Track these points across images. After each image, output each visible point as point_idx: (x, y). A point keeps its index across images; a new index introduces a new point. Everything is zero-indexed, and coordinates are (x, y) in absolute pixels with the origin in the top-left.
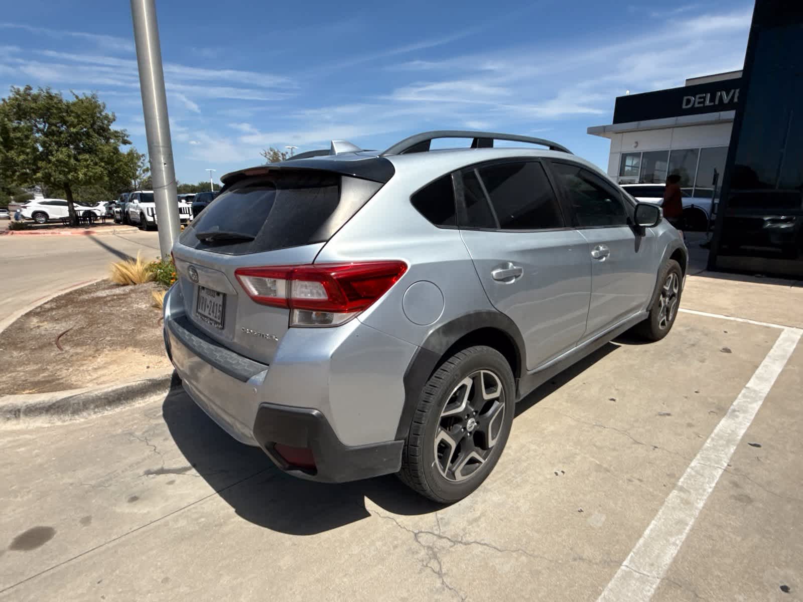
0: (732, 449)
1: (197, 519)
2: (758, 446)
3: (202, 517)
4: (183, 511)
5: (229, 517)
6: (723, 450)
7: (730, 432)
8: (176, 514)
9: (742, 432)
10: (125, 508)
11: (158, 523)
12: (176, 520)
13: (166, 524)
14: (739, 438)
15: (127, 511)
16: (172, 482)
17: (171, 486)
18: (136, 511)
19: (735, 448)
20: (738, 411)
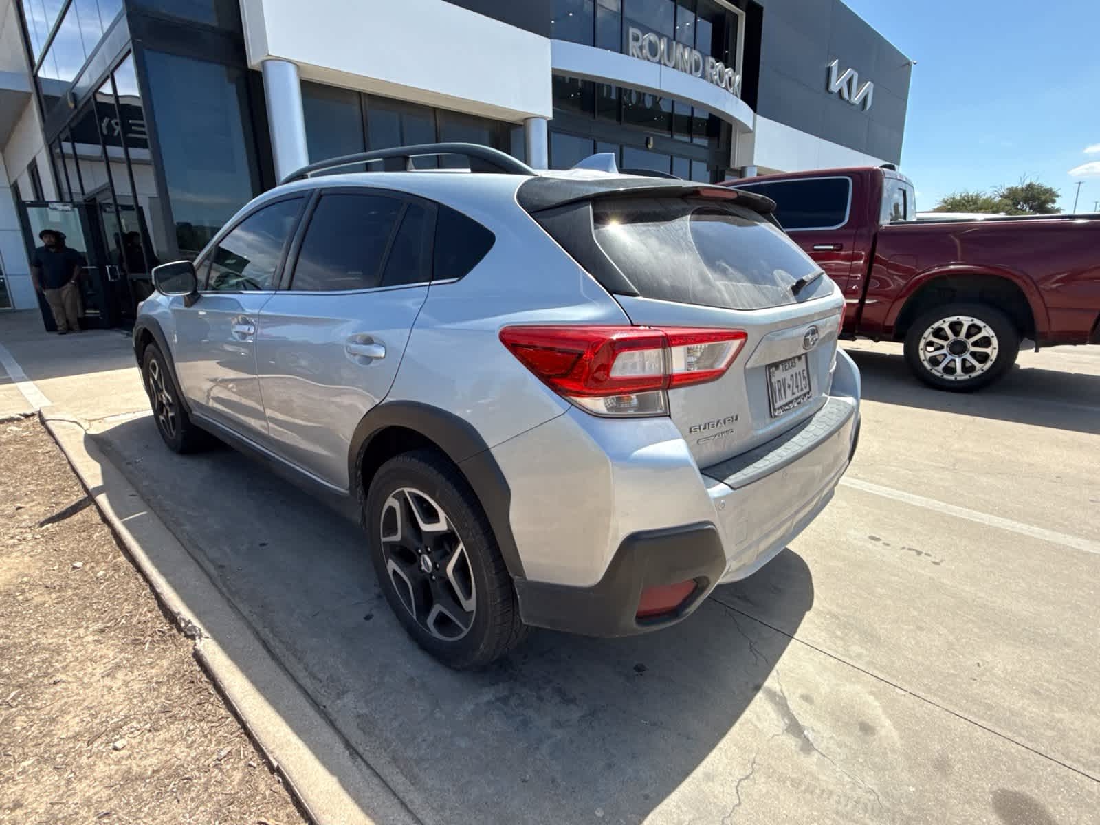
1: (842, 639)
3: (837, 637)
4: (842, 658)
5: (819, 613)
8: (850, 662)
10: (887, 729)
11: (876, 673)
12: (859, 656)
13: (870, 663)
15: (888, 723)
16: (807, 698)
17: (815, 696)
18: (879, 711)
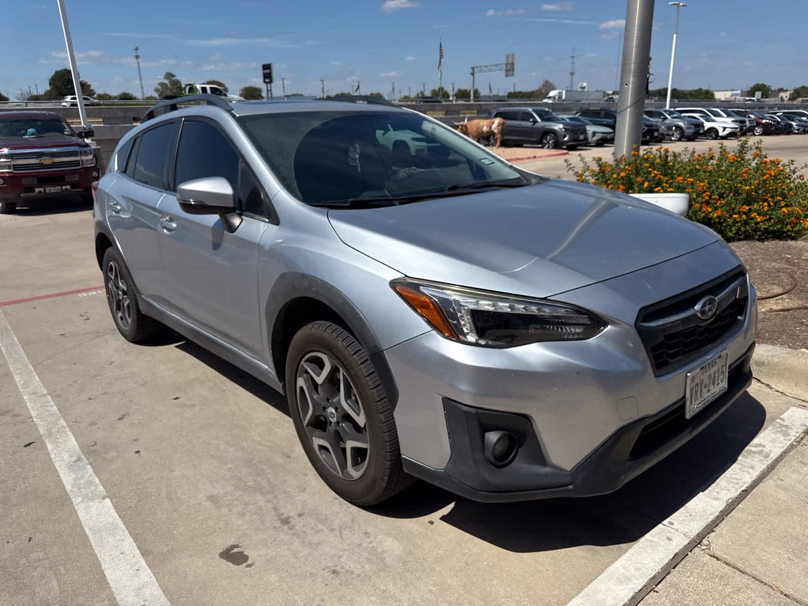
0: (42, 431)
2: (26, 446)
6: (47, 426)
7: (59, 440)
9: (50, 447)
14: (47, 441)
19: (41, 433)
20: (75, 462)
